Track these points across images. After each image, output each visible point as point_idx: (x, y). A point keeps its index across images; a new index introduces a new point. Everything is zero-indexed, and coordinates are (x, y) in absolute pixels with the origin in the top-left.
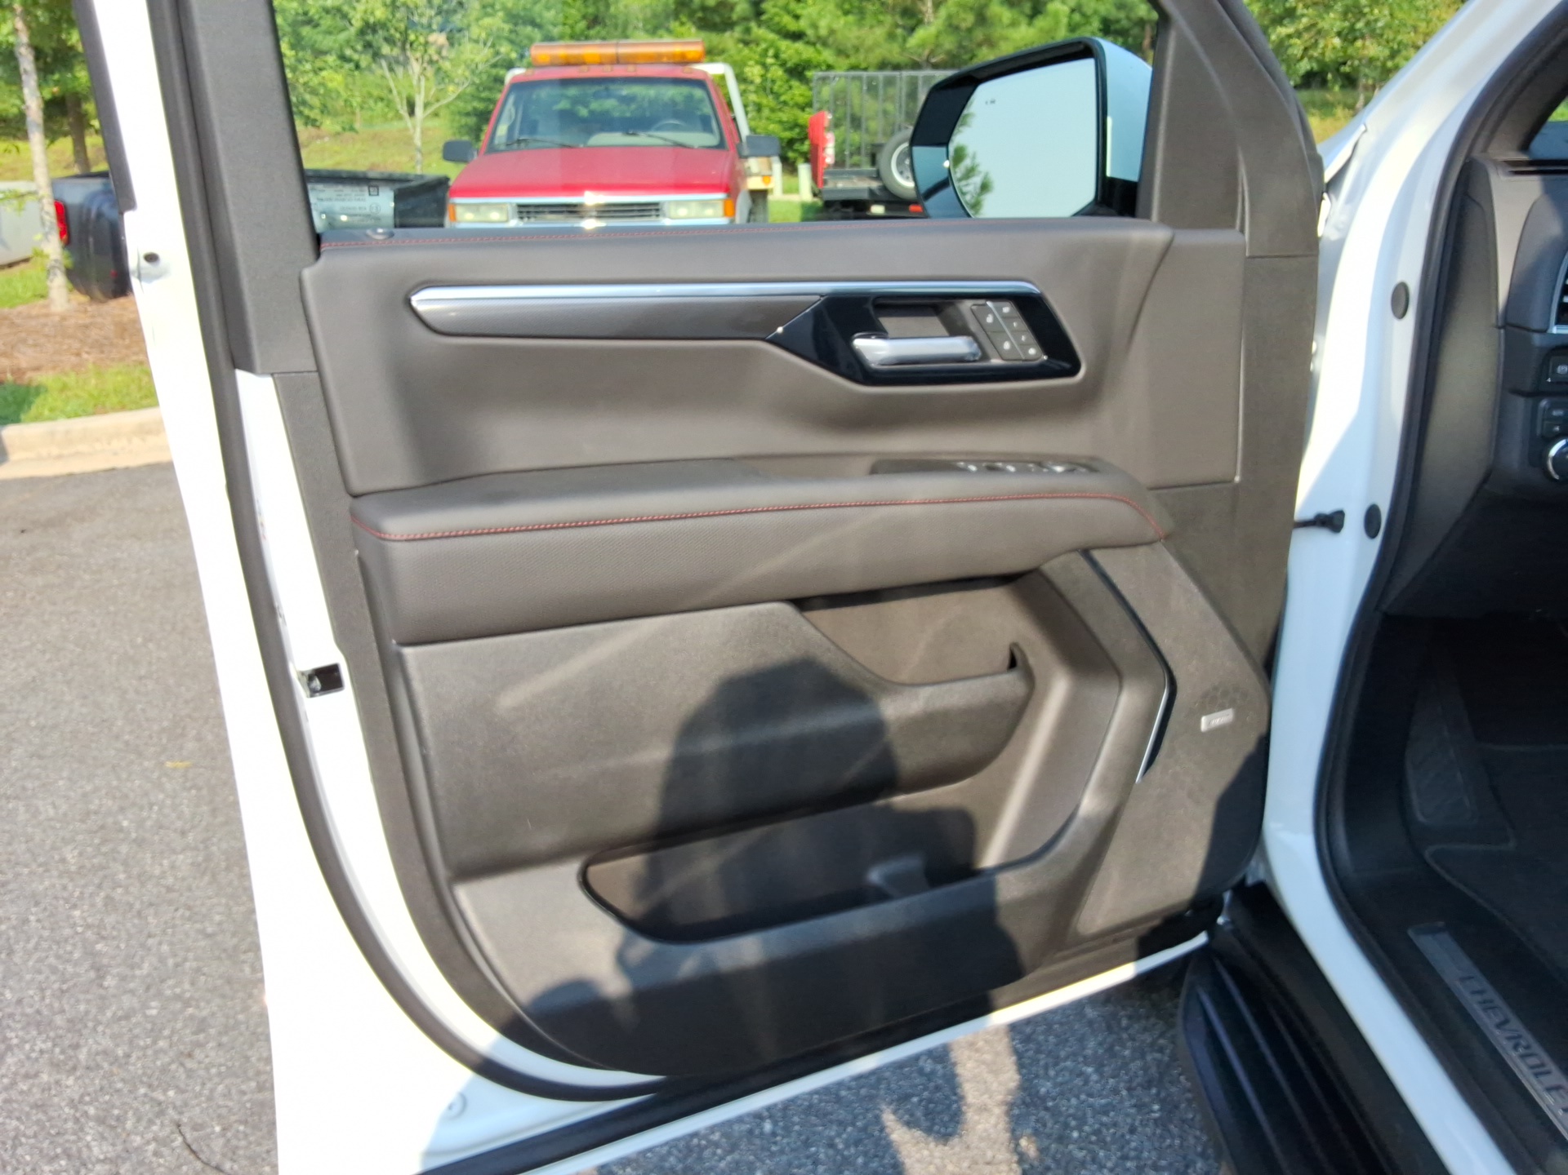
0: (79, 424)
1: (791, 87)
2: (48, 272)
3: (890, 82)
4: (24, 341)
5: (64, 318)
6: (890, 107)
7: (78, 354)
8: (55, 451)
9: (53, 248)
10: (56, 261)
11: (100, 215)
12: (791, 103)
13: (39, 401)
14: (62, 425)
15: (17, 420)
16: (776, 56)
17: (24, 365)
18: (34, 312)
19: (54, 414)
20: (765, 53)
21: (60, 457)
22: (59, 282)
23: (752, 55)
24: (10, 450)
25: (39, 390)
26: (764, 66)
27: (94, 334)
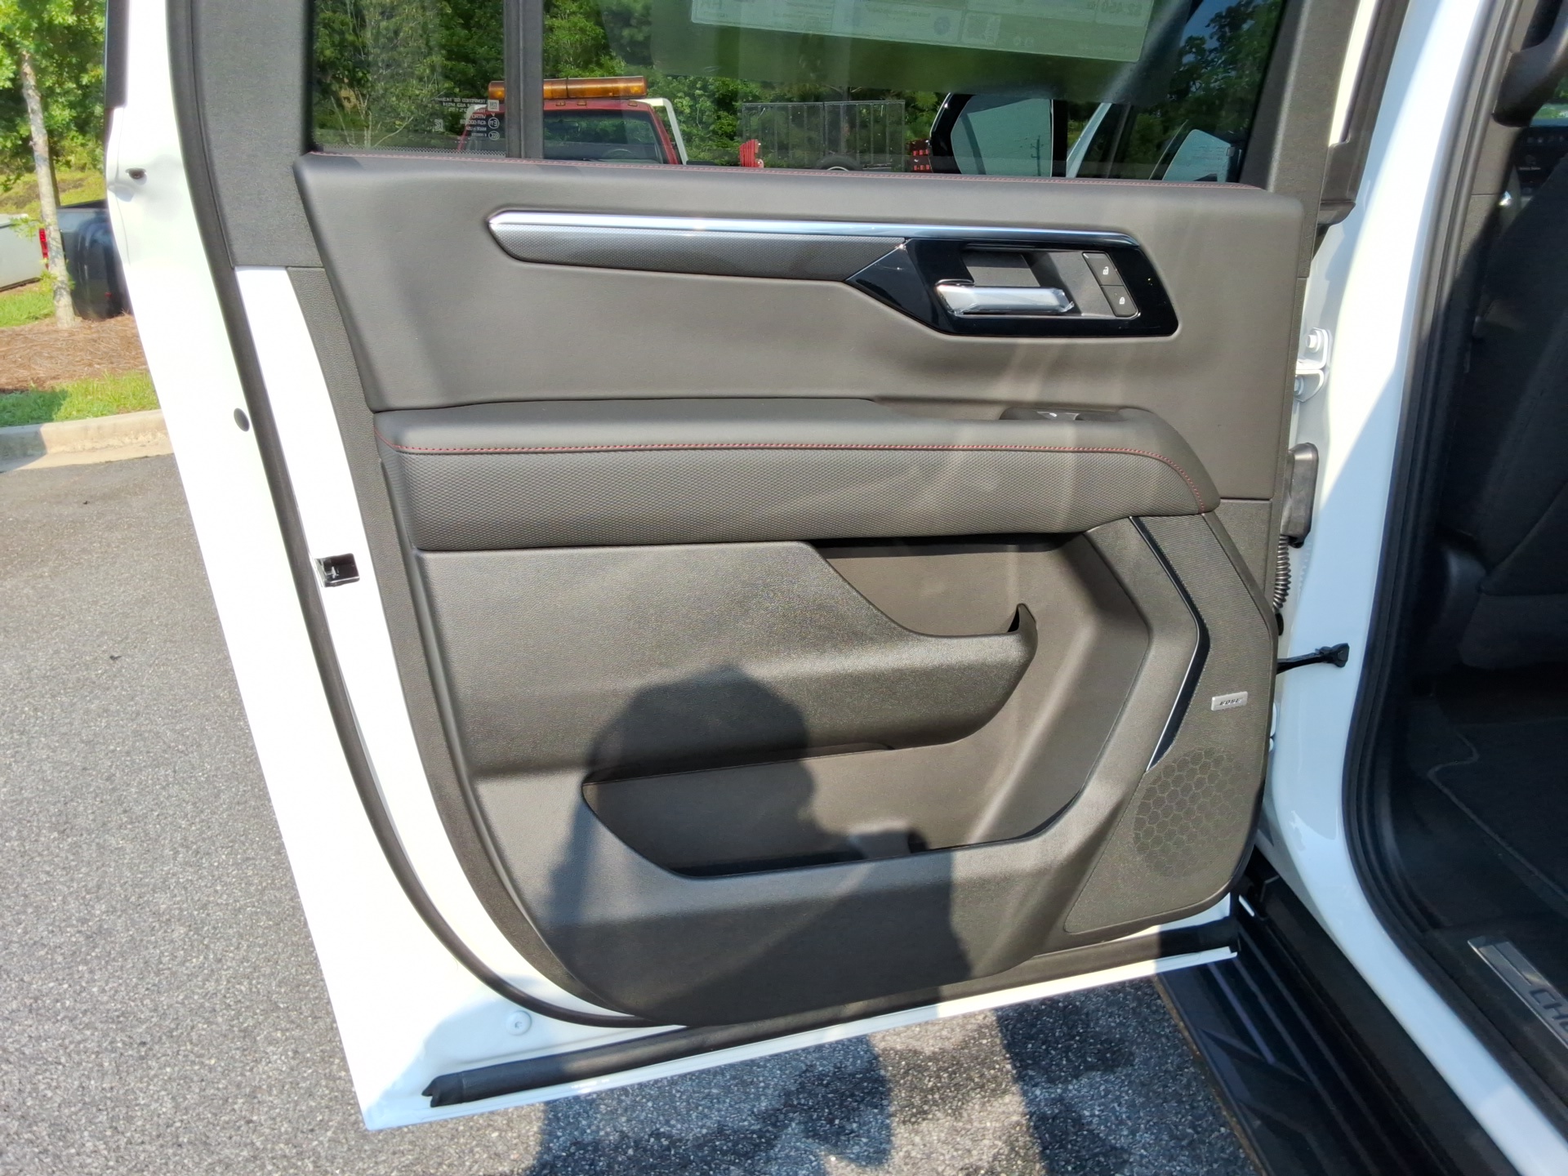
0: (109, 421)
1: (719, 118)
2: (55, 293)
3: (813, 111)
4: (40, 354)
5: (72, 334)
6: (814, 135)
7: (90, 365)
8: (89, 445)
9: (59, 270)
10: (62, 282)
11: (94, 242)
12: (720, 132)
13: (65, 403)
14: (92, 422)
15: (51, 420)
16: (704, 88)
17: (42, 375)
18: (45, 329)
19: (82, 414)
20: (693, 86)
21: (93, 449)
22: (65, 301)
23: (681, 87)
24: (47, 444)
25: (64, 394)
26: (693, 97)
27: (102, 346)
